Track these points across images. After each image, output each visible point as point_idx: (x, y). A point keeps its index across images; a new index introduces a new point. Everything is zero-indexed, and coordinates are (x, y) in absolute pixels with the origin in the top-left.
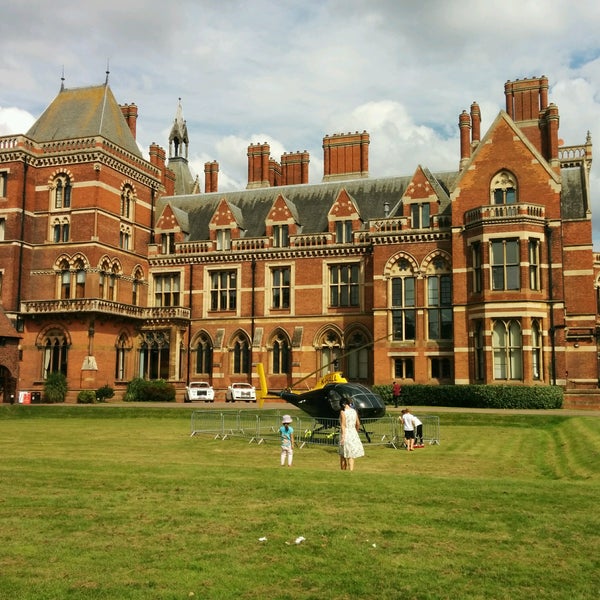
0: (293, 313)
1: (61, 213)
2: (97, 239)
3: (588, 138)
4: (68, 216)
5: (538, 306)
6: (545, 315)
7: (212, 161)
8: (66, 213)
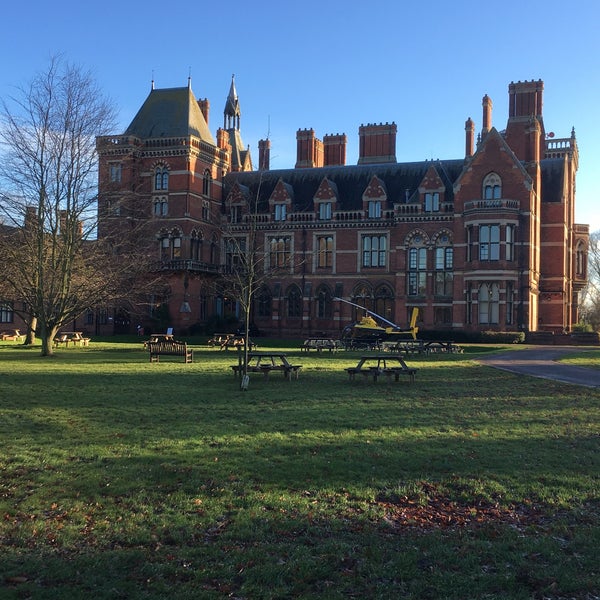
0: (334, 271)
1: (160, 194)
2: (189, 215)
3: (573, 133)
4: (167, 197)
5: (512, 272)
6: (516, 279)
7: (265, 140)
8: (165, 194)
